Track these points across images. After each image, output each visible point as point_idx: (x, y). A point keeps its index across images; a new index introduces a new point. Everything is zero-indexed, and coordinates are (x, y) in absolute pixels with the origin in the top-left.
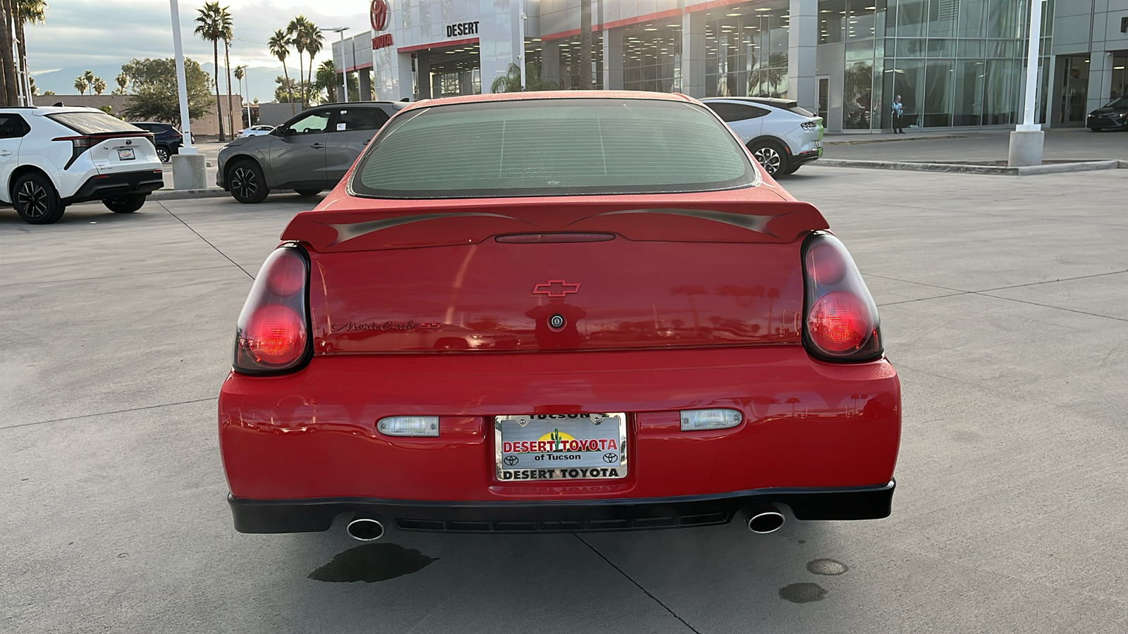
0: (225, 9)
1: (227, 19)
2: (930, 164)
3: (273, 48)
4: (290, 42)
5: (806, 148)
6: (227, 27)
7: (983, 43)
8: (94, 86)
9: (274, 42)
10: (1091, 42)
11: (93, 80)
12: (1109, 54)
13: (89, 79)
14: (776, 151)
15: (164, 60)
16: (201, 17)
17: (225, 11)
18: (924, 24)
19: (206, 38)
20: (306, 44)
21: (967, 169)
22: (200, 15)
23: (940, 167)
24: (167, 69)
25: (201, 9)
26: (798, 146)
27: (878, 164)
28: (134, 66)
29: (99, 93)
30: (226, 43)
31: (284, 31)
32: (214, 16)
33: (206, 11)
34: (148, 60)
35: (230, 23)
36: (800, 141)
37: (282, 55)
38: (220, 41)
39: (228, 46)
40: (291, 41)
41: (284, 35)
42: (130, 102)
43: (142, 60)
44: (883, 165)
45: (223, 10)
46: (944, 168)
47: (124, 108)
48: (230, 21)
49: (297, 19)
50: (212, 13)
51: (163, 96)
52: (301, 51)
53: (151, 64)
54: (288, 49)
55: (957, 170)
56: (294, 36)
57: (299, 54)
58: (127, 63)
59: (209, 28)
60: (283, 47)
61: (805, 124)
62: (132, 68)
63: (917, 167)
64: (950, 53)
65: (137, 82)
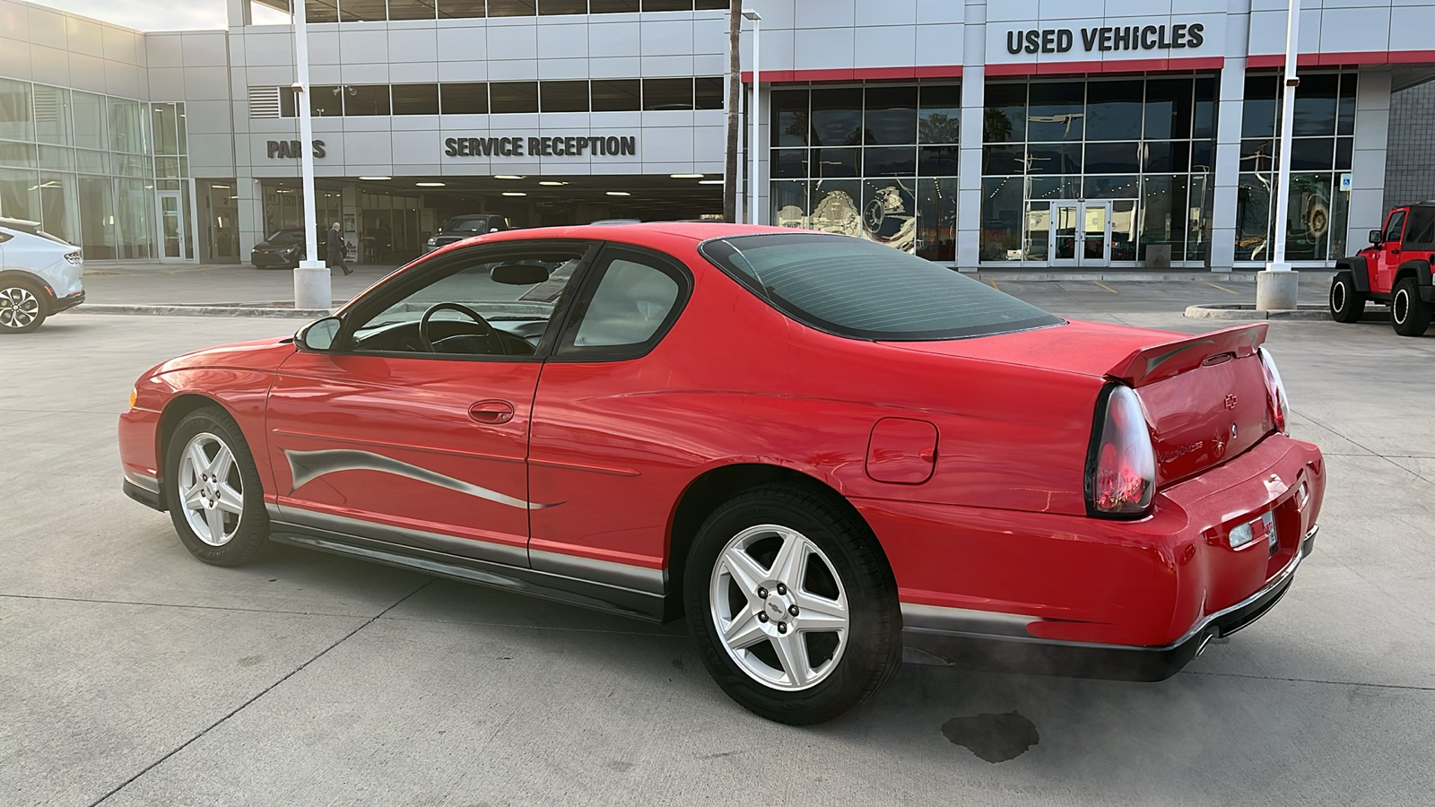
2: (211, 308)
5: (72, 289)
7: (106, 156)
10: (235, 167)
12: (256, 181)
14: (31, 291)
18: (30, 122)
21: (263, 313)
23: (226, 310)
26: (64, 286)
27: (132, 309)
36: (67, 279)
44: (139, 309)
46: (232, 312)
55: (250, 314)
61: (70, 255)
63: (193, 311)
64: (66, 164)
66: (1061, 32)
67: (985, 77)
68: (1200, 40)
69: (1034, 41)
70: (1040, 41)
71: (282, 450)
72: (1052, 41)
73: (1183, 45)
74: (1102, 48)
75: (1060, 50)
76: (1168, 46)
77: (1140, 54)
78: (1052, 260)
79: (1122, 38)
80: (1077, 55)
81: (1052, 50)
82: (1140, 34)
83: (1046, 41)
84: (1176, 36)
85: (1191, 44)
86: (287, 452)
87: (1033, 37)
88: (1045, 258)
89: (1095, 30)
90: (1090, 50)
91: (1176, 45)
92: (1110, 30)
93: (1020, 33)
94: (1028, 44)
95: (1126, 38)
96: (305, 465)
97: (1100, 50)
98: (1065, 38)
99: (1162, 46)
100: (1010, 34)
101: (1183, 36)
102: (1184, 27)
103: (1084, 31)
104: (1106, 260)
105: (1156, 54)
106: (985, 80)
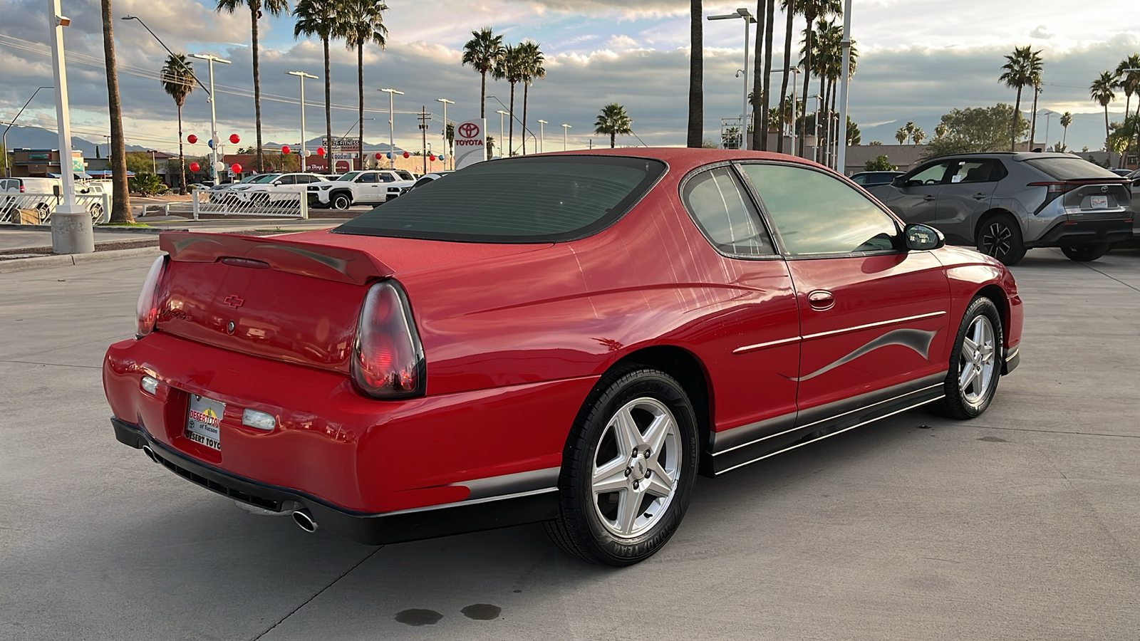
0: (1037, 53)
1: (1037, 64)
3: (1095, 92)
4: (1117, 85)
6: (1035, 73)
8: (913, 136)
9: (1098, 85)
11: (914, 130)
13: (909, 129)
15: (985, 108)
16: (1007, 64)
17: (1036, 56)
19: (1011, 86)
20: (1136, 86)
22: (1007, 62)
24: (986, 117)
25: (1010, 55)
28: (954, 115)
29: (916, 143)
30: (1037, 89)
31: (1112, 71)
32: (1022, 62)
33: (1014, 56)
34: (968, 109)
35: (1040, 68)
37: (1104, 101)
38: (1025, 87)
39: (1038, 92)
40: (1119, 83)
41: (1111, 77)
42: (927, 152)
43: (962, 109)
45: (1034, 54)
47: (920, 157)
48: (1040, 66)
49: (1130, 59)
50: (1021, 59)
51: (959, 145)
52: (1129, 95)
53: (971, 113)
54: (1113, 93)
56: (1124, 77)
57: (1127, 97)
58: (948, 113)
59: (1015, 75)
60: (1108, 90)
62: (951, 118)
65: (954, 132)
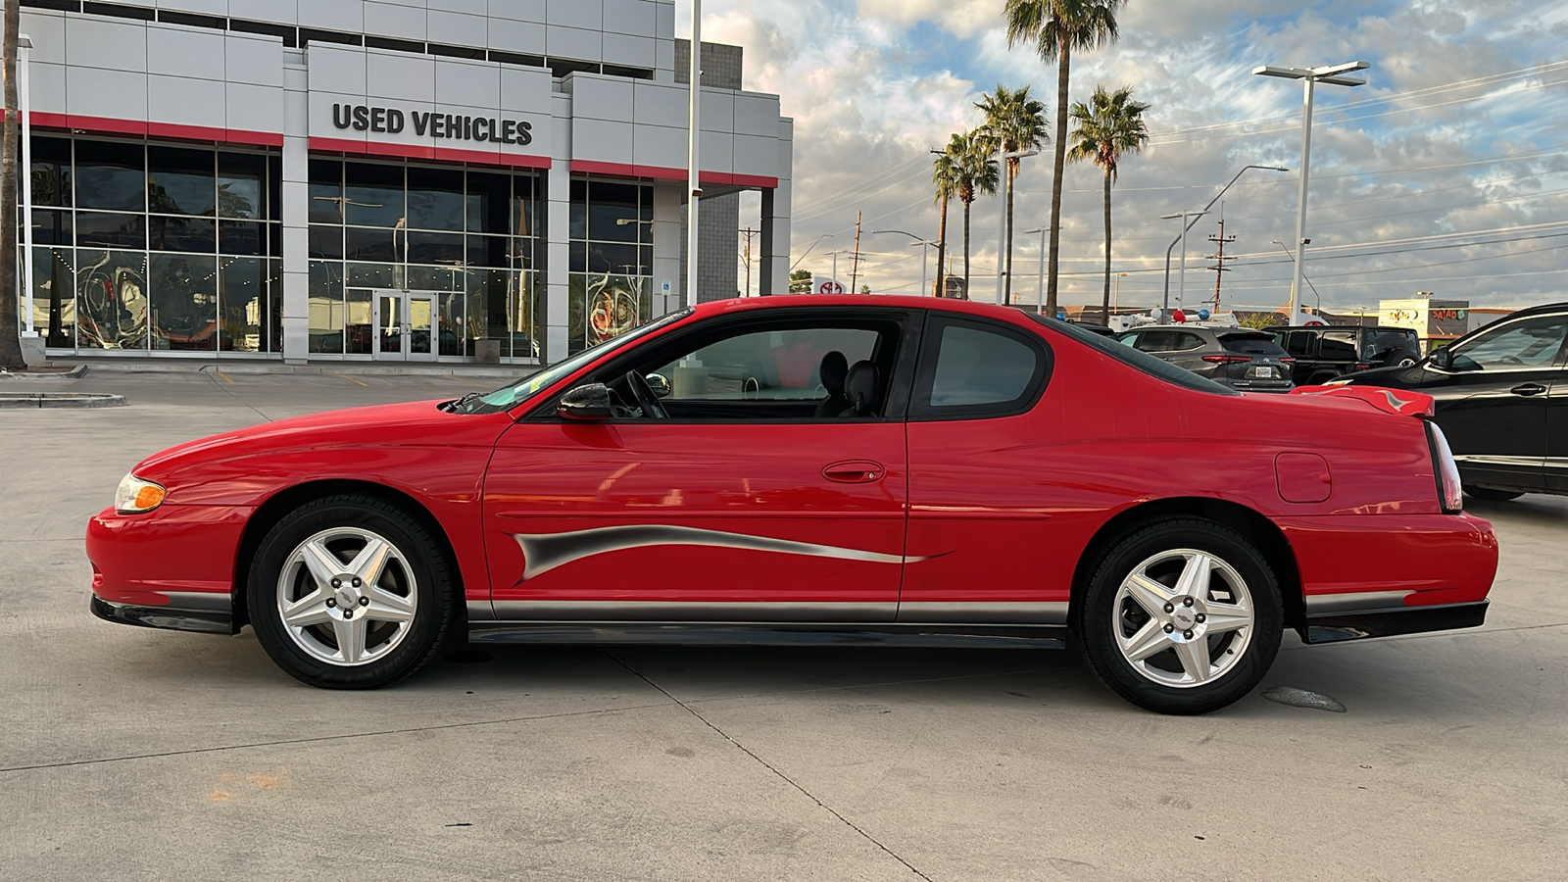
66: (391, 113)
67: (309, 151)
68: (528, 139)
69: (361, 117)
70: (369, 118)
71: (511, 535)
72: (382, 120)
73: (513, 142)
74: (434, 134)
75: (391, 130)
76: (498, 140)
77: (471, 145)
78: (377, 353)
79: (454, 126)
80: (408, 137)
81: (383, 130)
82: (471, 124)
83: (376, 120)
84: (506, 132)
85: (520, 141)
86: (520, 538)
87: (361, 113)
88: (370, 351)
89: (426, 115)
90: (423, 134)
91: (505, 140)
92: (442, 116)
93: (347, 108)
94: (356, 121)
95: (459, 127)
96: (545, 551)
97: (432, 135)
98: (395, 118)
99: (493, 139)
100: (336, 107)
101: (513, 132)
102: (513, 123)
103: (415, 114)
104: (434, 354)
105: (487, 147)
106: (309, 153)
